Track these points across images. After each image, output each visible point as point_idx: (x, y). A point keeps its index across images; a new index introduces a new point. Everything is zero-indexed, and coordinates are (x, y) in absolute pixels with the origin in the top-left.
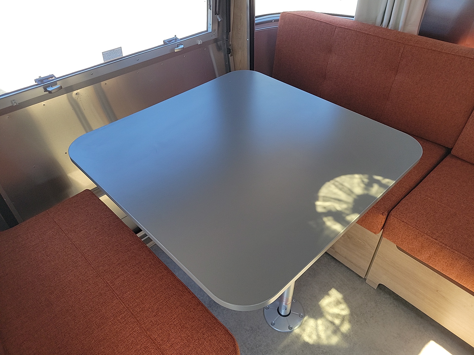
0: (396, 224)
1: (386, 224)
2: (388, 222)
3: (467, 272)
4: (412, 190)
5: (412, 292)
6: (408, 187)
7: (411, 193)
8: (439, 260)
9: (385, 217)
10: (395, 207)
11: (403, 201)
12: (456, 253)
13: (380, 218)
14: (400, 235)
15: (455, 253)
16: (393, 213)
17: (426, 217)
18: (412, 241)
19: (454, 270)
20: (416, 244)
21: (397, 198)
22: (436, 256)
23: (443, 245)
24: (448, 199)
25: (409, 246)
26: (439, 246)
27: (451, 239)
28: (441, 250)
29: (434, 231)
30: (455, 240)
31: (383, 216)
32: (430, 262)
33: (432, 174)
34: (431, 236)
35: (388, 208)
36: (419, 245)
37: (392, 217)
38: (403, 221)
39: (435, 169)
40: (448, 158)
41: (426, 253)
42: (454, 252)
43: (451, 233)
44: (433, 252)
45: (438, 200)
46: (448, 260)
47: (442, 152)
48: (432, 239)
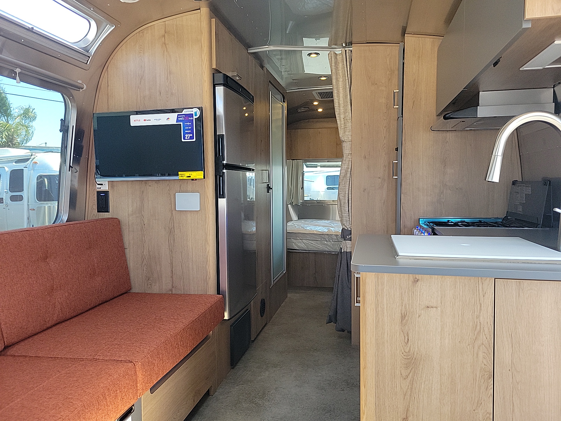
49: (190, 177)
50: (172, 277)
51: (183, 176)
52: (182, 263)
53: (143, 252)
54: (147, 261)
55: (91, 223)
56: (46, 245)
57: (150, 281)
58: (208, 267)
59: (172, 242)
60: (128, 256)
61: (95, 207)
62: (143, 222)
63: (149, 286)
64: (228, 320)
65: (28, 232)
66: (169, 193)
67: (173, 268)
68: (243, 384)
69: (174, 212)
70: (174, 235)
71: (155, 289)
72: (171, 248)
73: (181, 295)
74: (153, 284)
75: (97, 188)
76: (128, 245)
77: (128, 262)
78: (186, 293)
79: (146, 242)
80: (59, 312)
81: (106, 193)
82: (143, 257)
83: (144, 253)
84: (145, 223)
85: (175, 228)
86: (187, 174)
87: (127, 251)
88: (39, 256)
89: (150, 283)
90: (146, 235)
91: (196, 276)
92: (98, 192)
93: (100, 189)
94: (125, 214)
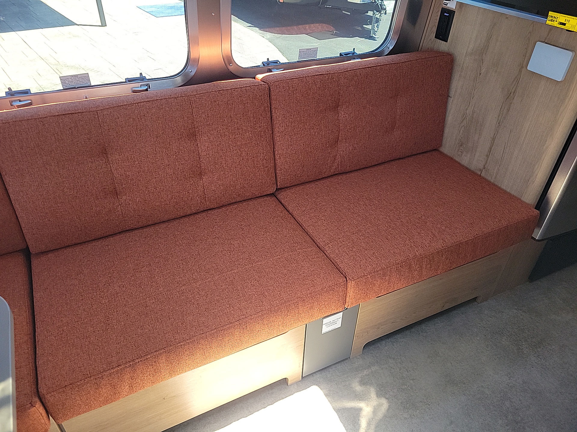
0: (61, 397)
1: (48, 409)
2: (48, 405)
3: (174, 362)
4: (35, 338)
5: (144, 426)
6: (27, 338)
7: (38, 342)
8: (141, 380)
9: (38, 405)
10: (37, 379)
11: (40, 362)
12: (149, 356)
13: (34, 413)
14: (78, 402)
15: (149, 358)
16: (43, 390)
17: (83, 353)
18: (97, 394)
19: (163, 372)
20: (104, 391)
21: (28, 366)
22: (135, 380)
23: (131, 363)
24: (84, 308)
25: (100, 401)
26: (128, 369)
27: (131, 349)
28: (134, 370)
29: (108, 360)
30: (135, 347)
31: (35, 408)
32: (135, 390)
33: (36, 295)
34: (111, 368)
35: (31, 392)
36: (109, 389)
37: (48, 397)
38: (66, 386)
39: (34, 286)
40: (35, 262)
41: (123, 388)
42: (147, 359)
43: (125, 343)
44: (129, 379)
45: (76, 320)
46: (148, 371)
47: (20, 259)
48: (115, 370)
49: (564, 24)
50: (488, 156)
51: (554, 21)
52: (506, 146)
53: (467, 109)
54: (467, 123)
55: (407, 63)
56: (339, 93)
57: (462, 148)
58: (538, 167)
59: (505, 111)
60: (449, 107)
61: (435, 29)
62: (480, 69)
63: (460, 153)
64: (538, 240)
65: (321, 77)
66: (529, 37)
67: (492, 146)
68: (525, 312)
69: (524, 70)
70: (511, 103)
71: (465, 160)
72: (500, 120)
73: (489, 183)
74: (465, 153)
75: (444, 4)
76: (454, 92)
77: (447, 114)
78: (496, 183)
79: (474, 98)
80: (338, 165)
81: (452, 13)
82: (465, 116)
83: (468, 111)
84: (483, 71)
85: (517, 94)
86: (562, 18)
87: (450, 100)
88: (328, 105)
89: (461, 150)
90: (477, 89)
91: (517, 170)
92: (443, 8)
93: (447, 5)
94: (463, 51)
